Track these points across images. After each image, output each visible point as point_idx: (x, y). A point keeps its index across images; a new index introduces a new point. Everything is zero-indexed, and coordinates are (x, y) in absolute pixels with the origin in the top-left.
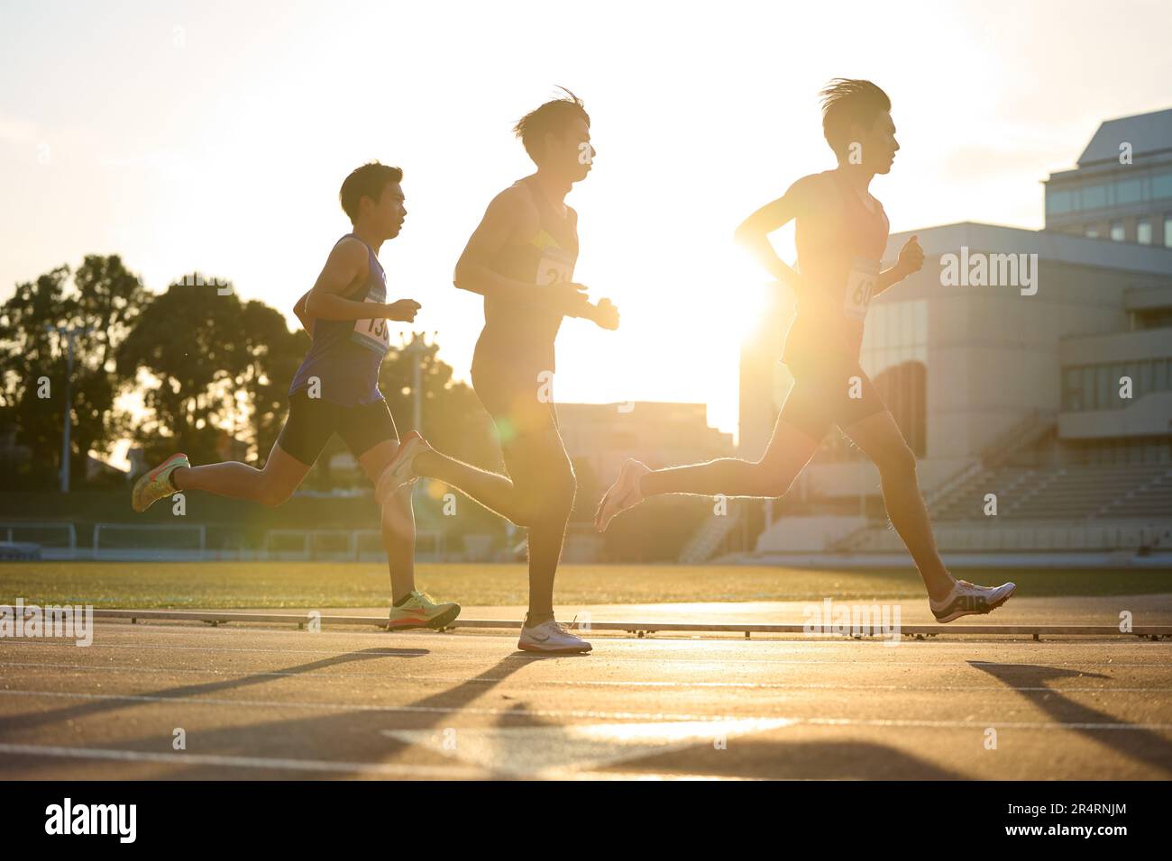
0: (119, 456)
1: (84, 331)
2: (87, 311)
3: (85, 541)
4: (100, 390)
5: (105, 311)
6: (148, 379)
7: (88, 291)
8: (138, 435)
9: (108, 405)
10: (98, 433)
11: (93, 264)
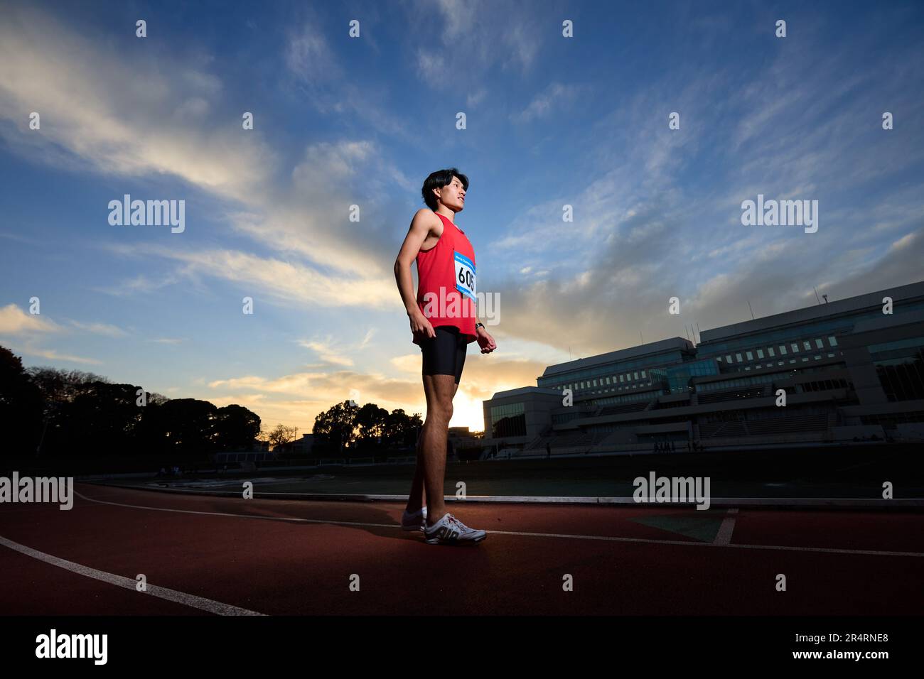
1: (346, 416)
2: (346, 412)
4: (349, 429)
7: (346, 408)
9: (351, 432)
11: (347, 402)
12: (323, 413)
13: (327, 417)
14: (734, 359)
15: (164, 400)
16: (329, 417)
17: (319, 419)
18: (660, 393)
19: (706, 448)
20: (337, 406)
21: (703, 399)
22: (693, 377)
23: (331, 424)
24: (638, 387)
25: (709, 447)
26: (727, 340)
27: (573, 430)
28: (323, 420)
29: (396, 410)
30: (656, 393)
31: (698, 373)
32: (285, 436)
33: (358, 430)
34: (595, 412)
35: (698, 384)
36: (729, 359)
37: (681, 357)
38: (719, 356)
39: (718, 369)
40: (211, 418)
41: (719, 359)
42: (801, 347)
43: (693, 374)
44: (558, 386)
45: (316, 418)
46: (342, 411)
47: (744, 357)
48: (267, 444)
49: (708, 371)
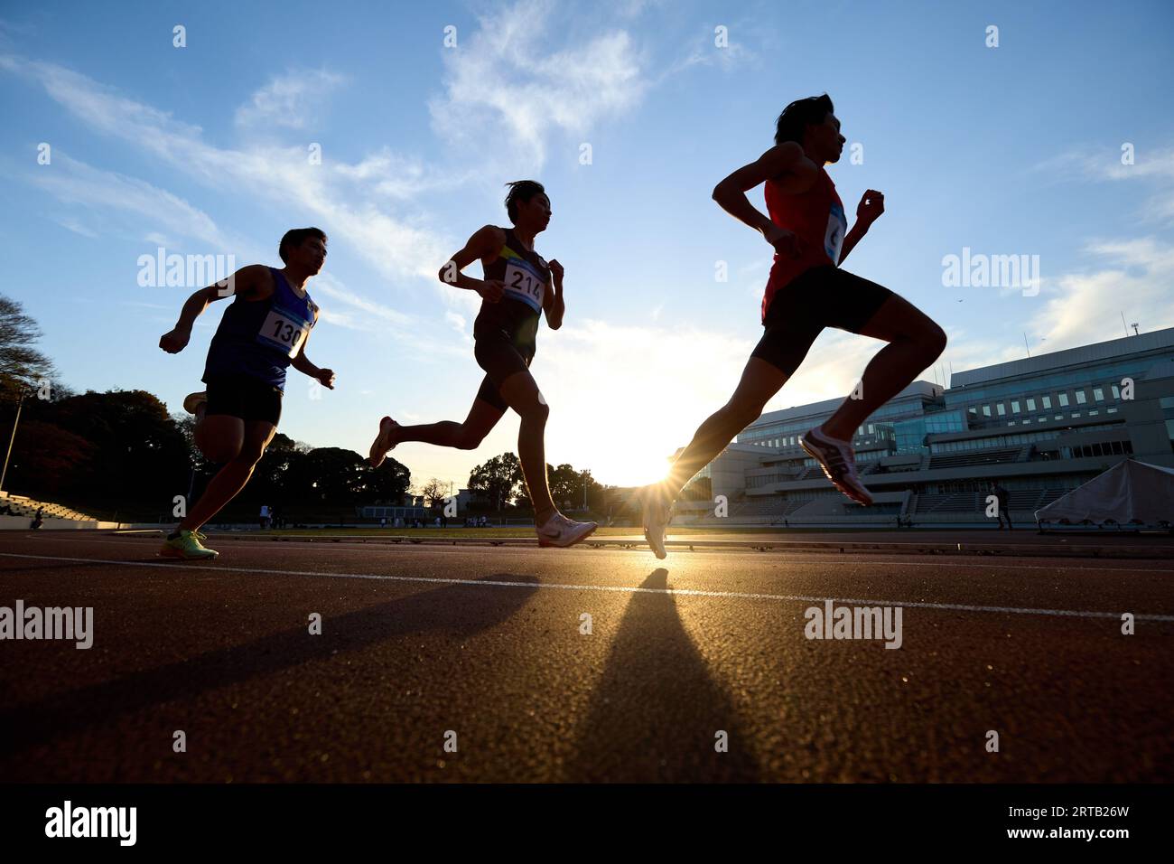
0: (513, 502)
1: (504, 471)
2: (505, 466)
3: (504, 523)
4: (508, 485)
5: (509, 466)
6: (520, 482)
7: (505, 461)
8: (517, 496)
9: (510, 489)
10: (508, 496)
11: (506, 454)
12: (478, 466)
13: (483, 472)
14: (994, 410)
15: (309, 448)
16: (486, 472)
17: (475, 473)
18: (885, 453)
19: (914, 524)
20: (494, 459)
21: (937, 463)
22: (929, 434)
23: (487, 479)
24: (863, 444)
25: (918, 524)
26: (985, 385)
27: (768, 495)
28: (479, 474)
29: (562, 466)
30: (880, 454)
31: (937, 428)
32: (440, 491)
33: (518, 487)
34: (798, 475)
35: (935, 443)
36: (987, 411)
37: (921, 407)
38: (972, 406)
39: (967, 424)
40: (357, 469)
41: (973, 410)
42: (1090, 396)
43: (929, 430)
44: (762, 440)
45: (472, 472)
46: (501, 465)
47: (1008, 409)
48: (420, 499)
49: (952, 427)
